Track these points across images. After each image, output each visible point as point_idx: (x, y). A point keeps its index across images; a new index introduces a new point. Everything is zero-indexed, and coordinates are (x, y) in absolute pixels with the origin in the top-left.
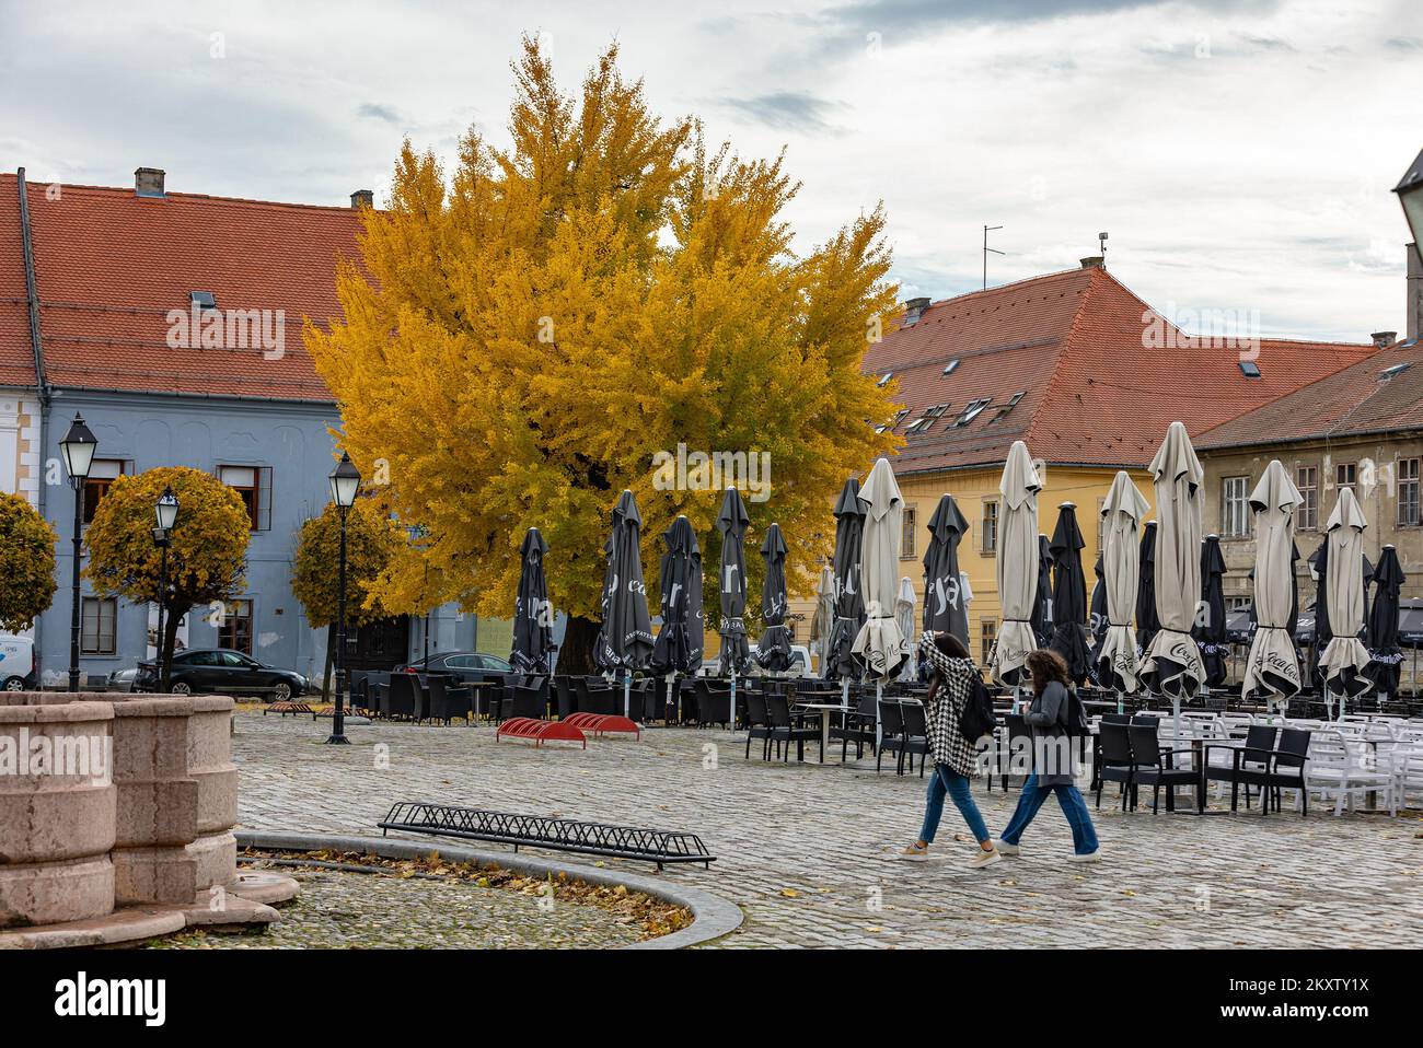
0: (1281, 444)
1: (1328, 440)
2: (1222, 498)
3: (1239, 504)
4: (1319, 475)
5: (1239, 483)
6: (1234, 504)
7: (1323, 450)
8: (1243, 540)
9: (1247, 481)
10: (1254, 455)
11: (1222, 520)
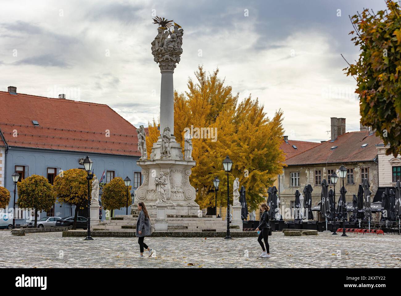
0: (311, 165)
1: (327, 164)
2: (290, 177)
3: (296, 179)
4: (322, 172)
5: (295, 174)
6: (294, 179)
7: (324, 166)
8: (297, 187)
9: (298, 173)
10: (301, 167)
11: (290, 183)
